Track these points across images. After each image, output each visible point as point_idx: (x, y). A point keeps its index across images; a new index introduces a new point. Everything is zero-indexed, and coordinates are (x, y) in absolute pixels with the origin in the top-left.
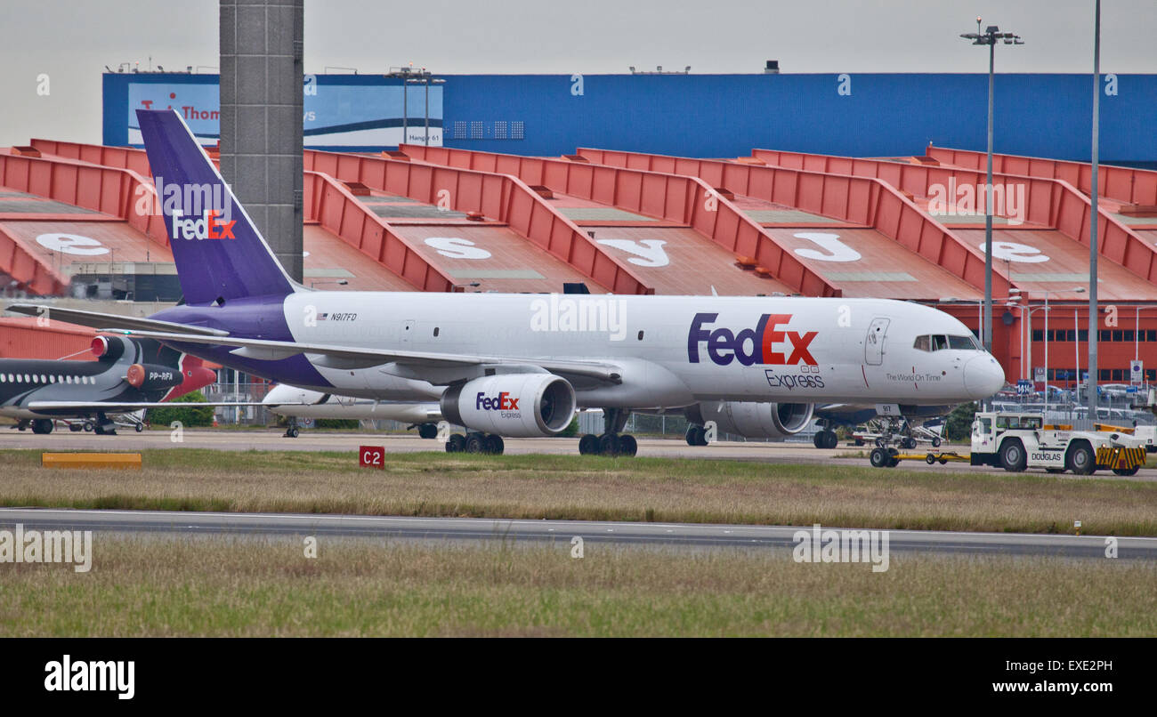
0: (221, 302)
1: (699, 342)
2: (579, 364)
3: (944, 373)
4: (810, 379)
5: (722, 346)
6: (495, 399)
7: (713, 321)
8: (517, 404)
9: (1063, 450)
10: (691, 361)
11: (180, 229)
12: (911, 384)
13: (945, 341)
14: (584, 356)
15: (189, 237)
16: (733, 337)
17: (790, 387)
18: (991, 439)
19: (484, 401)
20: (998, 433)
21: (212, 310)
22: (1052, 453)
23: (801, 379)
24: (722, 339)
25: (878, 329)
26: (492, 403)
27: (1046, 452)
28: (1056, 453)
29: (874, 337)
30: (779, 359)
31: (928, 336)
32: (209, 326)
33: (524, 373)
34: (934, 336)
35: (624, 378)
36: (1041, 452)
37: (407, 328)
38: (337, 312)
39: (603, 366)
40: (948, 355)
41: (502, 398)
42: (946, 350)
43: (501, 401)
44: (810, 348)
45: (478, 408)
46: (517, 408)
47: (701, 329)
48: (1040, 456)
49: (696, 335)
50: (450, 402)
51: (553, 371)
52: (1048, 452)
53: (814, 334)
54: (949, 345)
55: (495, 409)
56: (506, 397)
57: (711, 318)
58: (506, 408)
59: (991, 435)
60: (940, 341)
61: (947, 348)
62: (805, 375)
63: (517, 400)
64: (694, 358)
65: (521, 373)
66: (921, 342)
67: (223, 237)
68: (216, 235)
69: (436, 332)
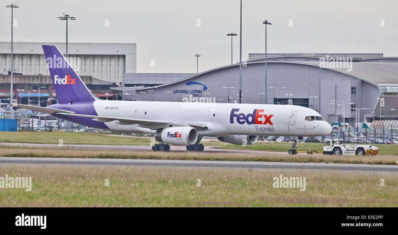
0: (72, 103)
1: (234, 117)
2: (196, 123)
3: (314, 128)
4: (270, 129)
5: (241, 118)
6: (174, 134)
7: (238, 111)
8: (181, 136)
9: (354, 151)
10: (231, 123)
11: (57, 81)
12: (304, 131)
13: (314, 118)
14: (195, 121)
15: (60, 83)
16: (245, 116)
17: (263, 131)
18: (330, 147)
19: (170, 135)
20: (332, 146)
21: (69, 105)
22: (351, 152)
23: (267, 129)
24: (241, 116)
25: (293, 114)
26: (173, 135)
27: (349, 151)
28: (352, 151)
29: (292, 116)
30: (260, 123)
31: (309, 117)
32: (68, 110)
33: (182, 126)
34: (311, 117)
35: (209, 128)
36: (347, 151)
37: (136, 112)
38: (112, 107)
39: (202, 124)
40: (315, 122)
41: (176, 134)
42: (315, 121)
43: (176, 135)
44: (271, 120)
45: (168, 137)
46: (181, 137)
47: (234, 113)
48: (347, 152)
49: (232, 115)
50: (158, 135)
51: (191, 126)
52: (350, 151)
53: (272, 115)
54: (315, 119)
55: (174, 137)
56: (177, 134)
57: (238, 110)
58: (178, 137)
59: (330, 146)
60: (313, 118)
61: (315, 120)
62: (269, 128)
63: (181, 135)
64: (232, 122)
65: (181, 126)
66: (307, 118)
67: (71, 83)
68: (69, 83)
69: (146, 113)
